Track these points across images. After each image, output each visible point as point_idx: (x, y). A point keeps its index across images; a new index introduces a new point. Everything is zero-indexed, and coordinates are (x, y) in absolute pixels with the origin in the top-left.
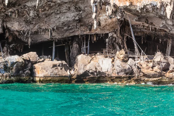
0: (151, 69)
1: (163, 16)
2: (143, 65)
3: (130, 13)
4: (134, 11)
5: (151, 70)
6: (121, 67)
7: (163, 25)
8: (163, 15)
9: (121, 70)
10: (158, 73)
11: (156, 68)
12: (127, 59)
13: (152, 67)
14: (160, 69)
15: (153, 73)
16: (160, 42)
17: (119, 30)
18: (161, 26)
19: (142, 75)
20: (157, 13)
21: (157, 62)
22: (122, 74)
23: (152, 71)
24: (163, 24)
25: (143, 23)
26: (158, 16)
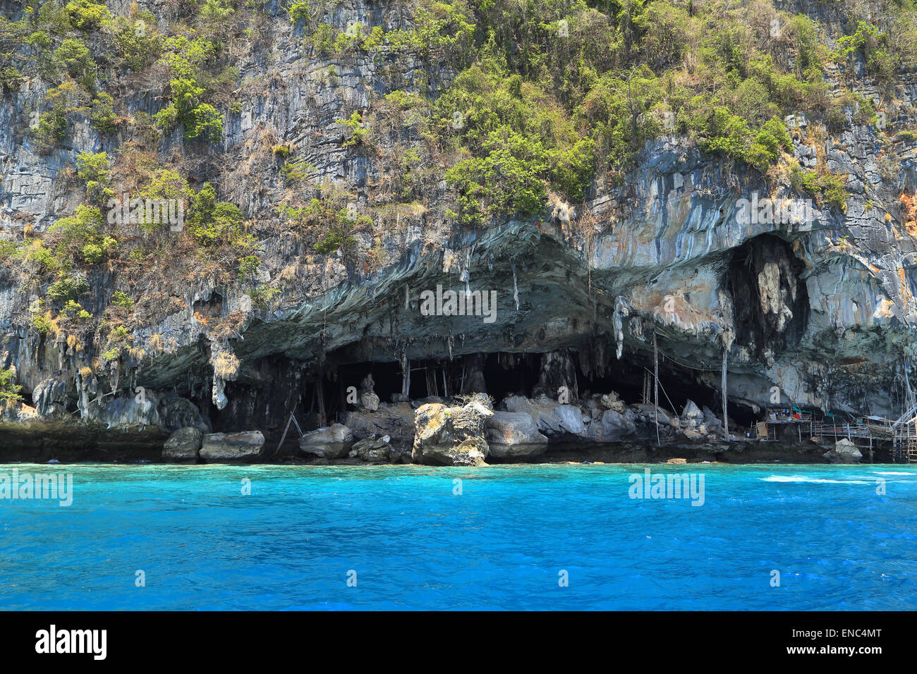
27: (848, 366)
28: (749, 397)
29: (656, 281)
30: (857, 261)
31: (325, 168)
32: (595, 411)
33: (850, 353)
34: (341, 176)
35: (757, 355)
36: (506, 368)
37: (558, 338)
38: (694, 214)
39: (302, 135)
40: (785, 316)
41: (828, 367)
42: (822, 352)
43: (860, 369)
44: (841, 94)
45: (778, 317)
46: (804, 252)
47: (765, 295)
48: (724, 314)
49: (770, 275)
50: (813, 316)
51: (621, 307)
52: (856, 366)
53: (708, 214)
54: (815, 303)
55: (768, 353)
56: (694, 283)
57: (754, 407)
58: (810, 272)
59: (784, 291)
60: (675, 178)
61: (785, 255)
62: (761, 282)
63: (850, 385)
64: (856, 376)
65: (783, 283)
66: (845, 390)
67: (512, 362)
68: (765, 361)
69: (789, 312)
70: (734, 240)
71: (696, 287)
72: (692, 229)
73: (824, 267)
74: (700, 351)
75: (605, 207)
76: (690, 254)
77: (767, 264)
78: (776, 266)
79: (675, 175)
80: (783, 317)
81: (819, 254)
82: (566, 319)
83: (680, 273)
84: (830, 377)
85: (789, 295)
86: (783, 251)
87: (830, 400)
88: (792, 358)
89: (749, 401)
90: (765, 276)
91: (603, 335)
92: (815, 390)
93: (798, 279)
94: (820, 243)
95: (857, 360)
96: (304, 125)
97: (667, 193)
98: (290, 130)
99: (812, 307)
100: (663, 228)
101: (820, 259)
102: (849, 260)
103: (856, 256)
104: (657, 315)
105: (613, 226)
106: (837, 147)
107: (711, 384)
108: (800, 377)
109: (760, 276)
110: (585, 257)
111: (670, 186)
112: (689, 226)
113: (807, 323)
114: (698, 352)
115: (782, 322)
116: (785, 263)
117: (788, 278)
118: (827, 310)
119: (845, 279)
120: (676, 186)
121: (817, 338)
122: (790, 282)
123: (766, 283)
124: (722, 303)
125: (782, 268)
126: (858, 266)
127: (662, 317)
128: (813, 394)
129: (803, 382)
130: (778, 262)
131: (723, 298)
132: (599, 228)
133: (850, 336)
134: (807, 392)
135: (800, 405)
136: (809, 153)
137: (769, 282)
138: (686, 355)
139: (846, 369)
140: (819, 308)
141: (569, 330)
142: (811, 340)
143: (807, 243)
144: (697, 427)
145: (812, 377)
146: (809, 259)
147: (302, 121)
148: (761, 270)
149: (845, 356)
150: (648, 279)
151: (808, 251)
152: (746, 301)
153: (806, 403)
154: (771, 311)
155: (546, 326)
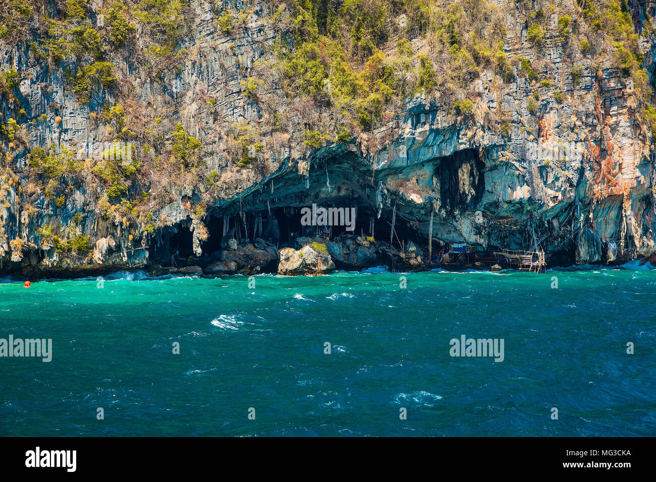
27: (501, 221)
28: (439, 236)
29: (402, 173)
30: (513, 165)
31: (233, 110)
32: (352, 247)
33: (503, 214)
34: (242, 115)
35: (450, 214)
36: (288, 216)
37: (326, 198)
38: (430, 138)
39: (218, 89)
40: (471, 194)
41: (489, 221)
42: (488, 213)
43: (507, 222)
44: (512, 55)
45: (467, 195)
46: (485, 158)
47: (462, 182)
48: (436, 190)
49: (465, 170)
50: (486, 194)
51: (382, 189)
52: (506, 221)
53: (437, 138)
54: (488, 187)
55: (457, 212)
56: (421, 173)
57: (441, 242)
58: (487, 170)
59: (472, 179)
60: (421, 117)
61: (473, 158)
62: (460, 175)
63: (500, 231)
64: (504, 226)
65: (471, 174)
66: (497, 234)
67: (292, 213)
68: (454, 217)
69: (473, 191)
70: (448, 151)
71: (422, 175)
72: (427, 145)
73: (495, 167)
74: (417, 210)
75: (383, 134)
76: (423, 158)
77: (464, 164)
78: (468, 165)
79: (421, 115)
80: (470, 195)
81: (494, 160)
82: (334, 186)
83: (415, 168)
84: (490, 226)
85: (474, 181)
86: (473, 155)
87: (488, 240)
88: (469, 215)
89: (438, 238)
90: (463, 171)
91: (357, 198)
92: (480, 234)
93: (479, 172)
94: (495, 155)
95: (507, 217)
96: (219, 82)
97: (416, 125)
98: (210, 84)
99: (486, 189)
100: (412, 145)
101: (494, 163)
102: (509, 165)
103: (513, 162)
104: (402, 193)
105: (387, 146)
106: (508, 94)
107: (416, 227)
108: (472, 226)
109: (460, 170)
110: (371, 163)
111: (418, 121)
112: (426, 144)
113: (481, 197)
114: (415, 211)
115: (469, 197)
116: (473, 162)
117: (474, 171)
118: (494, 191)
119: (506, 174)
120: (421, 122)
121: (487, 205)
122: (475, 173)
123: (463, 175)
124: (434, 183)
125: (471, 166)
126: (514, 168)
127: (406, 196)
128: (479, 236)
129: (474, 229)
130: (469, 162)
131: (435, 180)
132: (380, 147)
133: (505, 206)
134: (475, 235)
135: (471, 242)
136: (493, 99)
137: (464, 175)
138: (408, 211)
139: (500, 222)
140: (490, 190)
141: (334, 194)
142: (483, 206)
143: (488, 154)
144: (416, 258)
145: (479, 226)
146: (488, 164)
147: (218, 80)
148: (460, 167)
149: (501, 215)
150: (397, 172)
151: (488, 158)
152: (446, 181)
153: (475, 241)
154: (464, 192)
155: (320, 191)
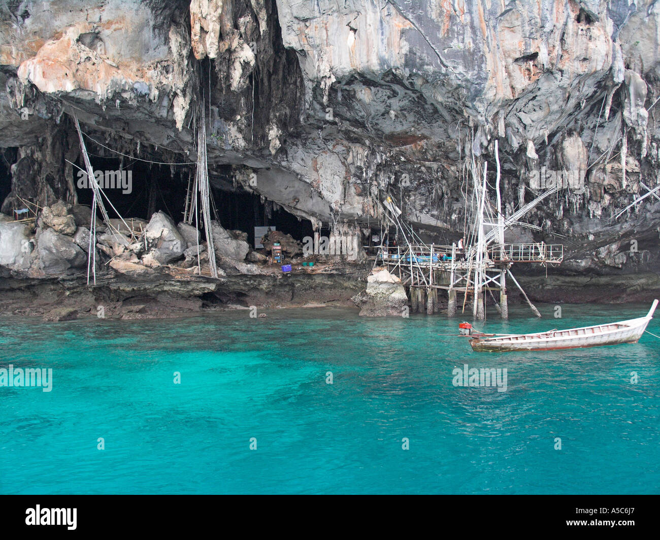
0: (136, 260)
1: (166, 120)
2: (117, 248)
3: (77, 106)
4: (89, 104)
5: (135, 263)
6: (54, 251)
7: (171, 140)
8: (167, 118)
9: (57, 260)
10: (156, 269)
11: (148, 258)
12: (73, 228)
13: (140, 255)
14: (158, 259)
15: (140, 269)
16: (172, 176)
17: (49, 142)
18: (166, 142)
19: (113, 276)
20: (152, 113)
21: (153, 240)
22: (59, 273)
23: (137, 266)
24: (168, 137)
25: (116, 132)
26: (153, 120)
40: (240, 62)
43: (422, 153)
48: (176, 68)
52: (414, 148)
55: (273, 132)
59: (246, 20)
63: (426, 181)
64: (425, 167)
66: (424, 191)
69: (248, 56)
80: (239, 65)
85: (257, 26)
88: (326, 140)
95: (411, 138)
108: (348, 171)
115: (238, 73)
123: (199, 5)
124: (174, 49)
128: (370, 198)
131: (175, 40)
133: (365, 94)
137: (203, 3)
139: (402, 154)
153: (360, 212)
154: (207, 55)
